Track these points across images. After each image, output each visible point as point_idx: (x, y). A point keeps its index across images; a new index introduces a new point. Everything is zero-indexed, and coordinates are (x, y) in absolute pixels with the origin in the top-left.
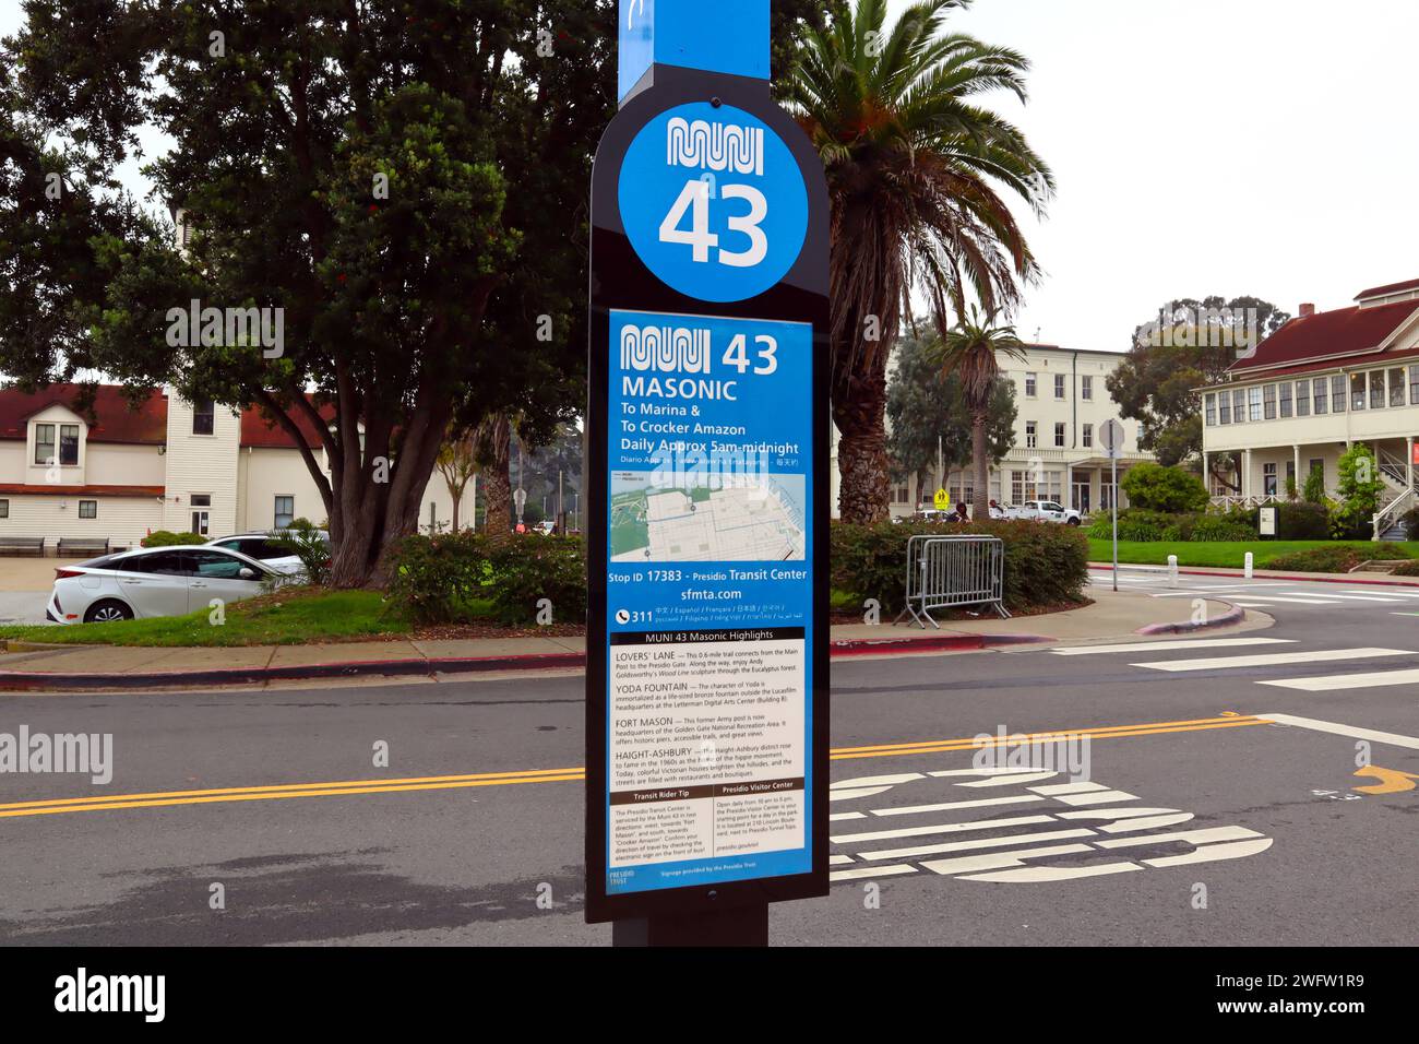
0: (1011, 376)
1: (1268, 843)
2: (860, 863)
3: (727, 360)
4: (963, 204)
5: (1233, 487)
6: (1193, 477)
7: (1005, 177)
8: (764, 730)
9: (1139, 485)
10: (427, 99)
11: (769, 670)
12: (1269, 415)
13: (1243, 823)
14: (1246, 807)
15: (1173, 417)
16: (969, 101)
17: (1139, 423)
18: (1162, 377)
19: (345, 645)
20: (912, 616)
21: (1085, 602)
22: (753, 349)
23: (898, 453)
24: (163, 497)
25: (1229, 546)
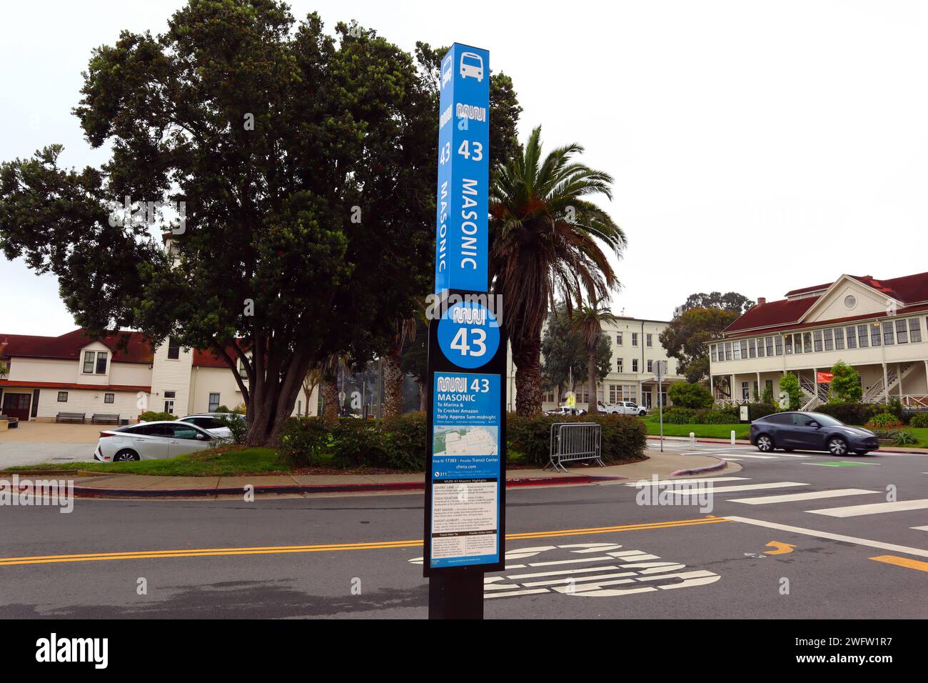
0: (609, 334)
1: (719, 577)
2: (523, 588)
3: (472, 388)
4: (581, 250)
5: (726, 394)
6: (707, 388)
7: (601, 237)
8: (484, 513)
9: (677, 393)
10: (309, 199)
11: (484, 492)
12: (744, 357)
13: (708, 569)
14: (711, 561)
15: (695, 357)
16: (582, 198)
17: (677, 360)
18: (689, 335)
19: (256, 477)
20: (553, 466)
21: (645, 458)
22: (481, 384)
23: (548, 375)
24: (149, 392)
25: (724, 427)
